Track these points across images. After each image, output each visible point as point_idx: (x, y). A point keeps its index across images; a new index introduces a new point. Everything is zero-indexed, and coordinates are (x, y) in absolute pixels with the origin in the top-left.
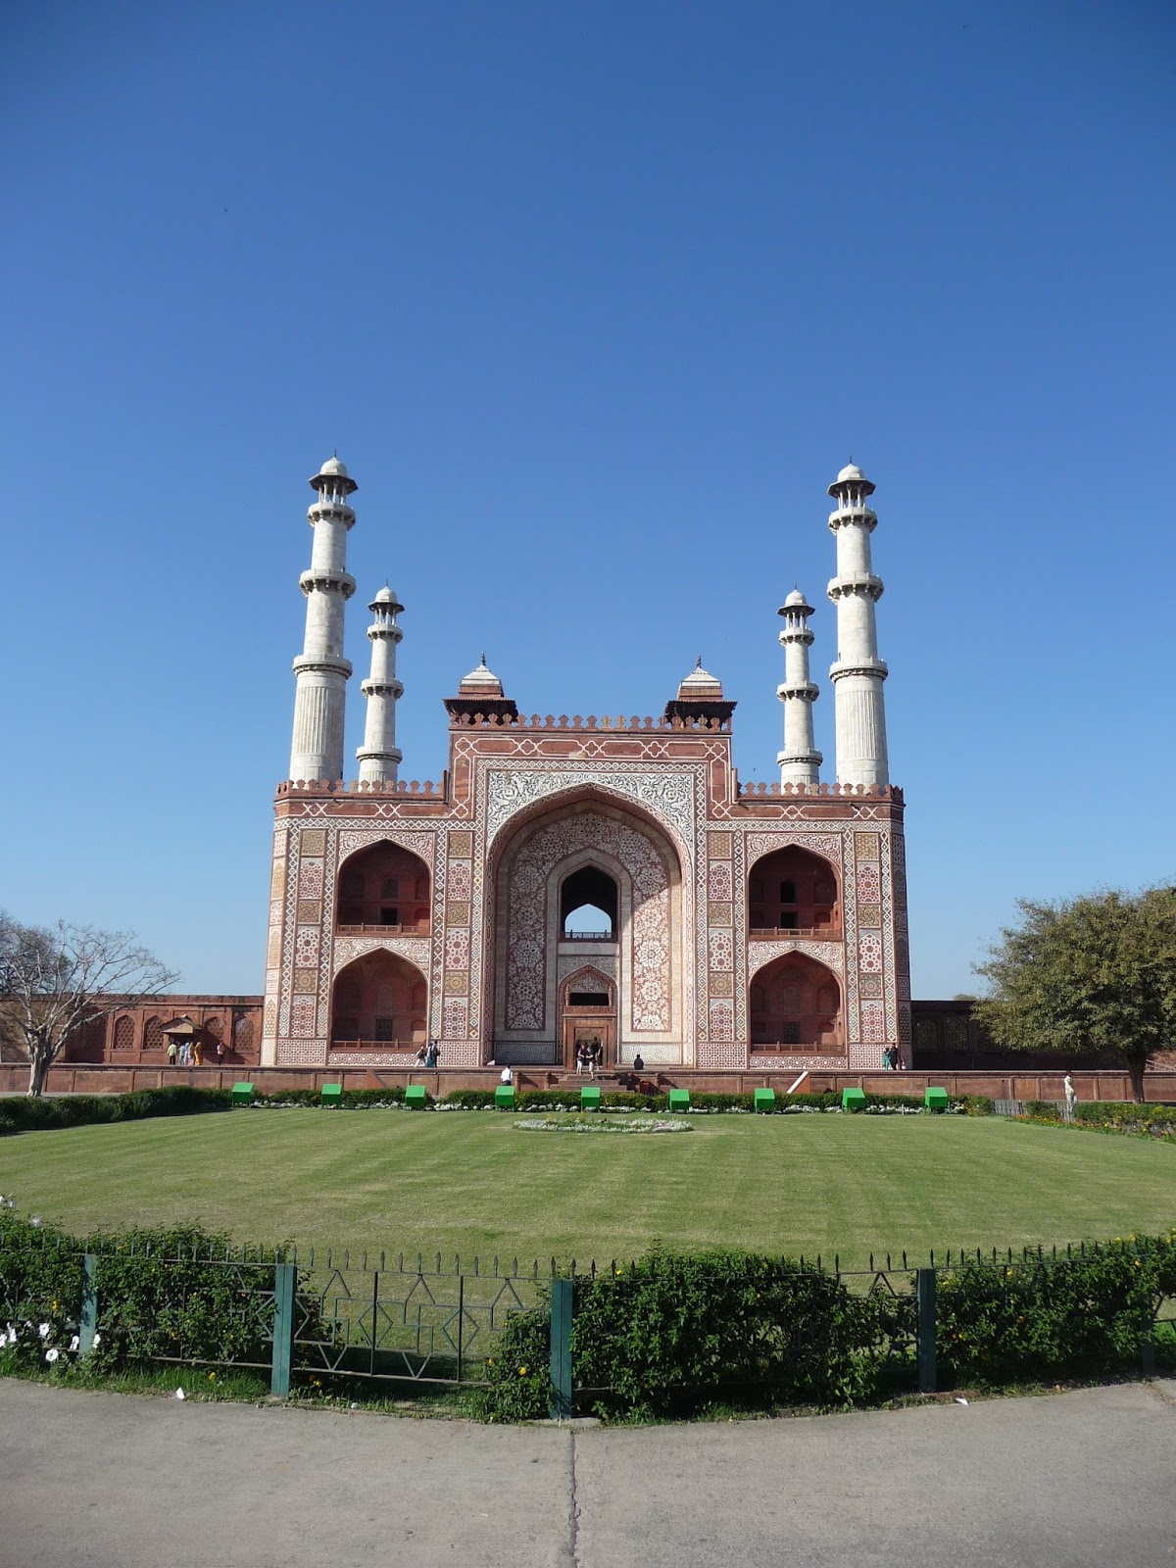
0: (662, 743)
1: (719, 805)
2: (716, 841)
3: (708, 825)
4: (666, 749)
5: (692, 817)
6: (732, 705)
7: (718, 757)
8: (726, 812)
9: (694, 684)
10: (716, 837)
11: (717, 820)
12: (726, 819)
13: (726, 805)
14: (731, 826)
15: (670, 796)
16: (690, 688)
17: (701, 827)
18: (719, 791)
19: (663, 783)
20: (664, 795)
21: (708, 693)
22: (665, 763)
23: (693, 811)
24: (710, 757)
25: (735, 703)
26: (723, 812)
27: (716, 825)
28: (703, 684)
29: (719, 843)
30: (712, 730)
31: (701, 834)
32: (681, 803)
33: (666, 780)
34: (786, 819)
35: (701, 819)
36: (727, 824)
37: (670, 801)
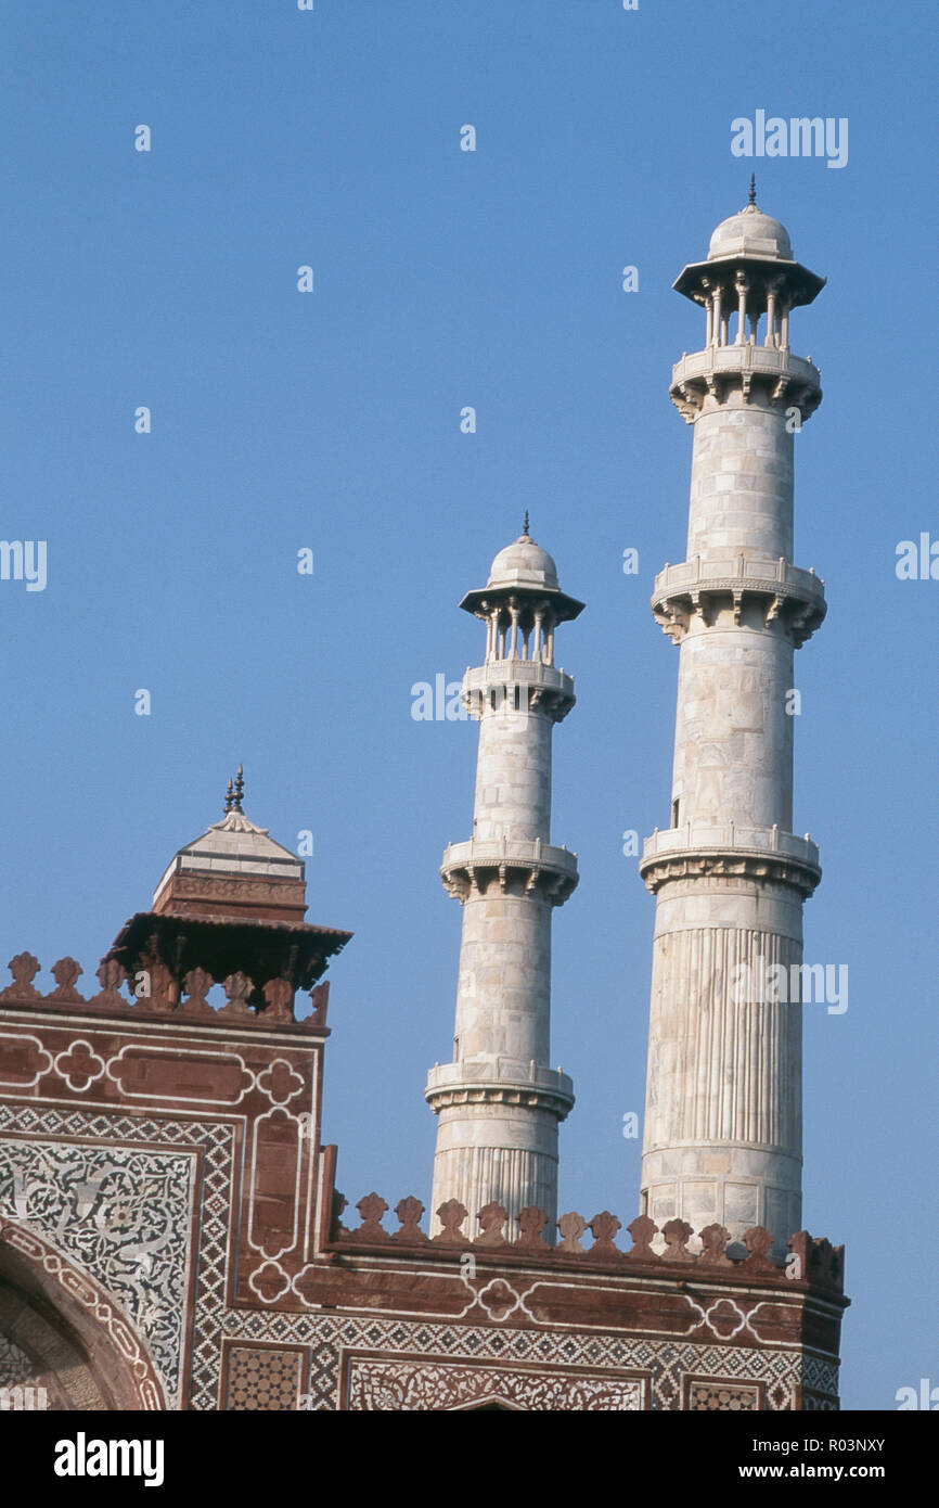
0: (104, 1045)
1: (272, 1261)
2: (253, 1377)
3: (232, 1322)
4: (115, 1069)
5: (184, 1293)
6: (333, 941)
7: (280, 1106)
8: (291, 1285)
9: (218, 865)
10: (254, 1365)
11: (259, 1307)
12: (290, 1304)
13: (292, 1262)
14: (303, 1329)
15: (117, 1223)
16: (207, 877)
17: (209, 1327)
18: (275, 1216)
19: (97, 1179)
20: (100, 1218)
21: (261, 895)
22: (108, 1113)
23: (185, 1276)
24: (255, 1104)
25: (343, 938)
26: (282, 1283)
27: (256, 1326)
28: (246, 867)
29: (264, 1384)
30: (267, 1016)
31: (207, 1352)
32: (153, 1247)
33: (109, 1169)
34: (477, 1319)
35: (210, 1302)
36: (292, 1323)
37: (117, 1238)
